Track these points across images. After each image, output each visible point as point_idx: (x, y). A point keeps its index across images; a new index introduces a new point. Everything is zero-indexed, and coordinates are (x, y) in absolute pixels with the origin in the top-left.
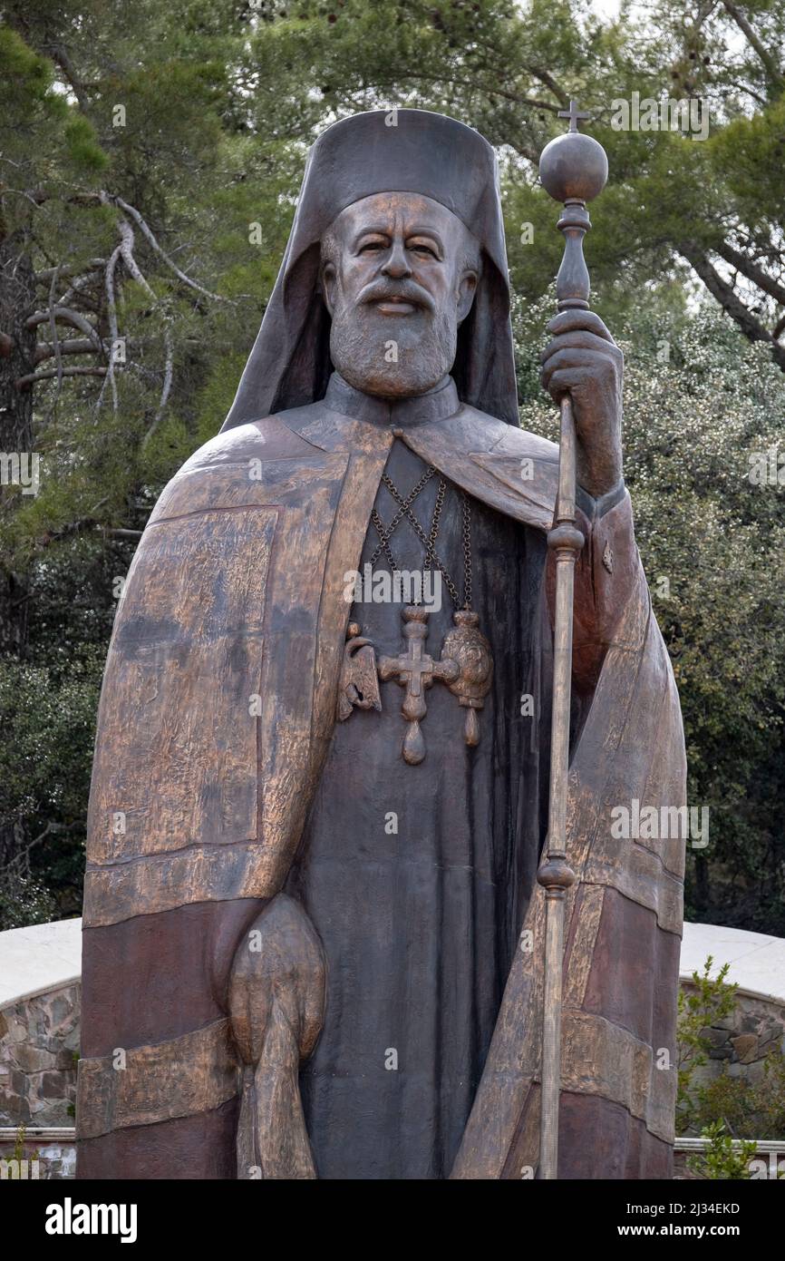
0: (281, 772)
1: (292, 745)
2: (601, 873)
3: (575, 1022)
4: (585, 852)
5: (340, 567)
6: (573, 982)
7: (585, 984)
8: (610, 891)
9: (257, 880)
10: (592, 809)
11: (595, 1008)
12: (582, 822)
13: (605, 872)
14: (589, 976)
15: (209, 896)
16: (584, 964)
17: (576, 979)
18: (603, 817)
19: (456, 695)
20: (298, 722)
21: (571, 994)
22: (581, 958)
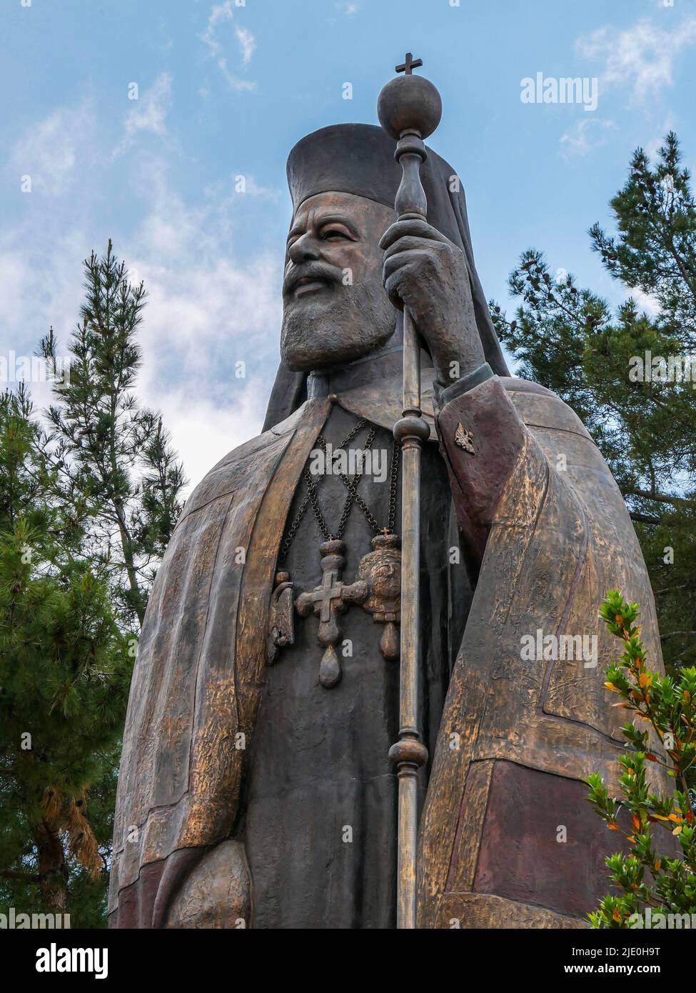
0: (206, 722)
1: (216, 695)
2: (491, 747)
3: (465, 905)
4: (476, 730)
5: (267, 525)
6: (463, 864)
7: (474, 864)
8: (500, 764)
9: (188, 830)
10: (480, 687)
11: (486, 887)
12: (470, 701)
13: (494, 746)
14: (478, 855)
15: (158, 855)
16: (472, 844)
17: (465, 860)
18: (491, 692)
19: (371, 613)
20: (221, 672)
21: (461, 877)
22: (469, 838)
